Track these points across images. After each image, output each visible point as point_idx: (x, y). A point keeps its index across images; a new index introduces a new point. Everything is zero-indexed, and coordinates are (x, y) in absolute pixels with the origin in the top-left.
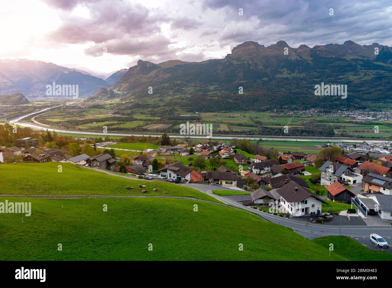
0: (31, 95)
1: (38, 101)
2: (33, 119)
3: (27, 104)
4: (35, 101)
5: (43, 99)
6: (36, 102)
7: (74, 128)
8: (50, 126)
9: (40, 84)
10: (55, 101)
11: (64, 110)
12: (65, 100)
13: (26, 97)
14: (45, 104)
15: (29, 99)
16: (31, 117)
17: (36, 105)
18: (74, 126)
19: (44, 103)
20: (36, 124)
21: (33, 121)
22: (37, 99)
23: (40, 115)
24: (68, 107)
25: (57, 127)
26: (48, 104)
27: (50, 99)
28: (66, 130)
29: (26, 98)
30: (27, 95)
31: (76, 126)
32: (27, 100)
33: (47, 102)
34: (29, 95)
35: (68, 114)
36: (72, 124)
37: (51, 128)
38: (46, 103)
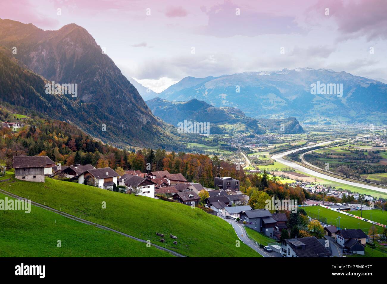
0: (308, 121)
1: (316, 131)
2: (301, 157)
3: (300, 133)
4: (312, 129)
5: (324, 127)
6: (313, 131)
7: (359, 177)
8: (322, 169)
9: (323, 104)
10: (340, 131)
11: (350, 146)
12: (356, 131)
13: (301, 124)
14: (324, 135)
15: (304, 127)
16: (299, 154)
17: (311, 136)
18: (358, 174)
19: (323, 133)
20: (304, 165)
21: (301, 160)
22: (316, 127)
23: (312, 152)
24: (359, 143)
25: (331, 172)
26: (329, 135)
27: (334, 127)
28: (344, 179)
29: (299, 125)
30: (303, 120)
31: (361, 175)
32: (300, 128)
33: (328, 131)
34: (305, 120)
35: (355, 153)
36: (356, 171)
37: (323, 172)
38: (327, 133)
